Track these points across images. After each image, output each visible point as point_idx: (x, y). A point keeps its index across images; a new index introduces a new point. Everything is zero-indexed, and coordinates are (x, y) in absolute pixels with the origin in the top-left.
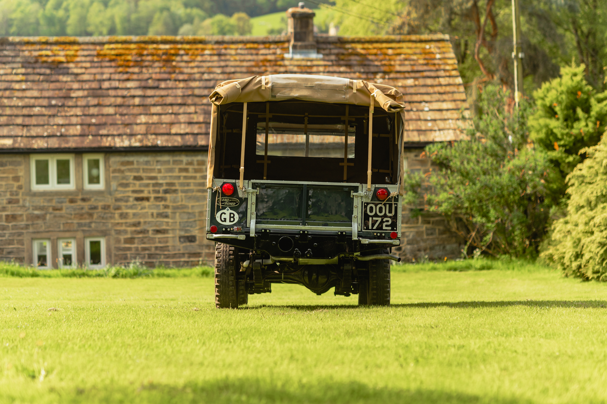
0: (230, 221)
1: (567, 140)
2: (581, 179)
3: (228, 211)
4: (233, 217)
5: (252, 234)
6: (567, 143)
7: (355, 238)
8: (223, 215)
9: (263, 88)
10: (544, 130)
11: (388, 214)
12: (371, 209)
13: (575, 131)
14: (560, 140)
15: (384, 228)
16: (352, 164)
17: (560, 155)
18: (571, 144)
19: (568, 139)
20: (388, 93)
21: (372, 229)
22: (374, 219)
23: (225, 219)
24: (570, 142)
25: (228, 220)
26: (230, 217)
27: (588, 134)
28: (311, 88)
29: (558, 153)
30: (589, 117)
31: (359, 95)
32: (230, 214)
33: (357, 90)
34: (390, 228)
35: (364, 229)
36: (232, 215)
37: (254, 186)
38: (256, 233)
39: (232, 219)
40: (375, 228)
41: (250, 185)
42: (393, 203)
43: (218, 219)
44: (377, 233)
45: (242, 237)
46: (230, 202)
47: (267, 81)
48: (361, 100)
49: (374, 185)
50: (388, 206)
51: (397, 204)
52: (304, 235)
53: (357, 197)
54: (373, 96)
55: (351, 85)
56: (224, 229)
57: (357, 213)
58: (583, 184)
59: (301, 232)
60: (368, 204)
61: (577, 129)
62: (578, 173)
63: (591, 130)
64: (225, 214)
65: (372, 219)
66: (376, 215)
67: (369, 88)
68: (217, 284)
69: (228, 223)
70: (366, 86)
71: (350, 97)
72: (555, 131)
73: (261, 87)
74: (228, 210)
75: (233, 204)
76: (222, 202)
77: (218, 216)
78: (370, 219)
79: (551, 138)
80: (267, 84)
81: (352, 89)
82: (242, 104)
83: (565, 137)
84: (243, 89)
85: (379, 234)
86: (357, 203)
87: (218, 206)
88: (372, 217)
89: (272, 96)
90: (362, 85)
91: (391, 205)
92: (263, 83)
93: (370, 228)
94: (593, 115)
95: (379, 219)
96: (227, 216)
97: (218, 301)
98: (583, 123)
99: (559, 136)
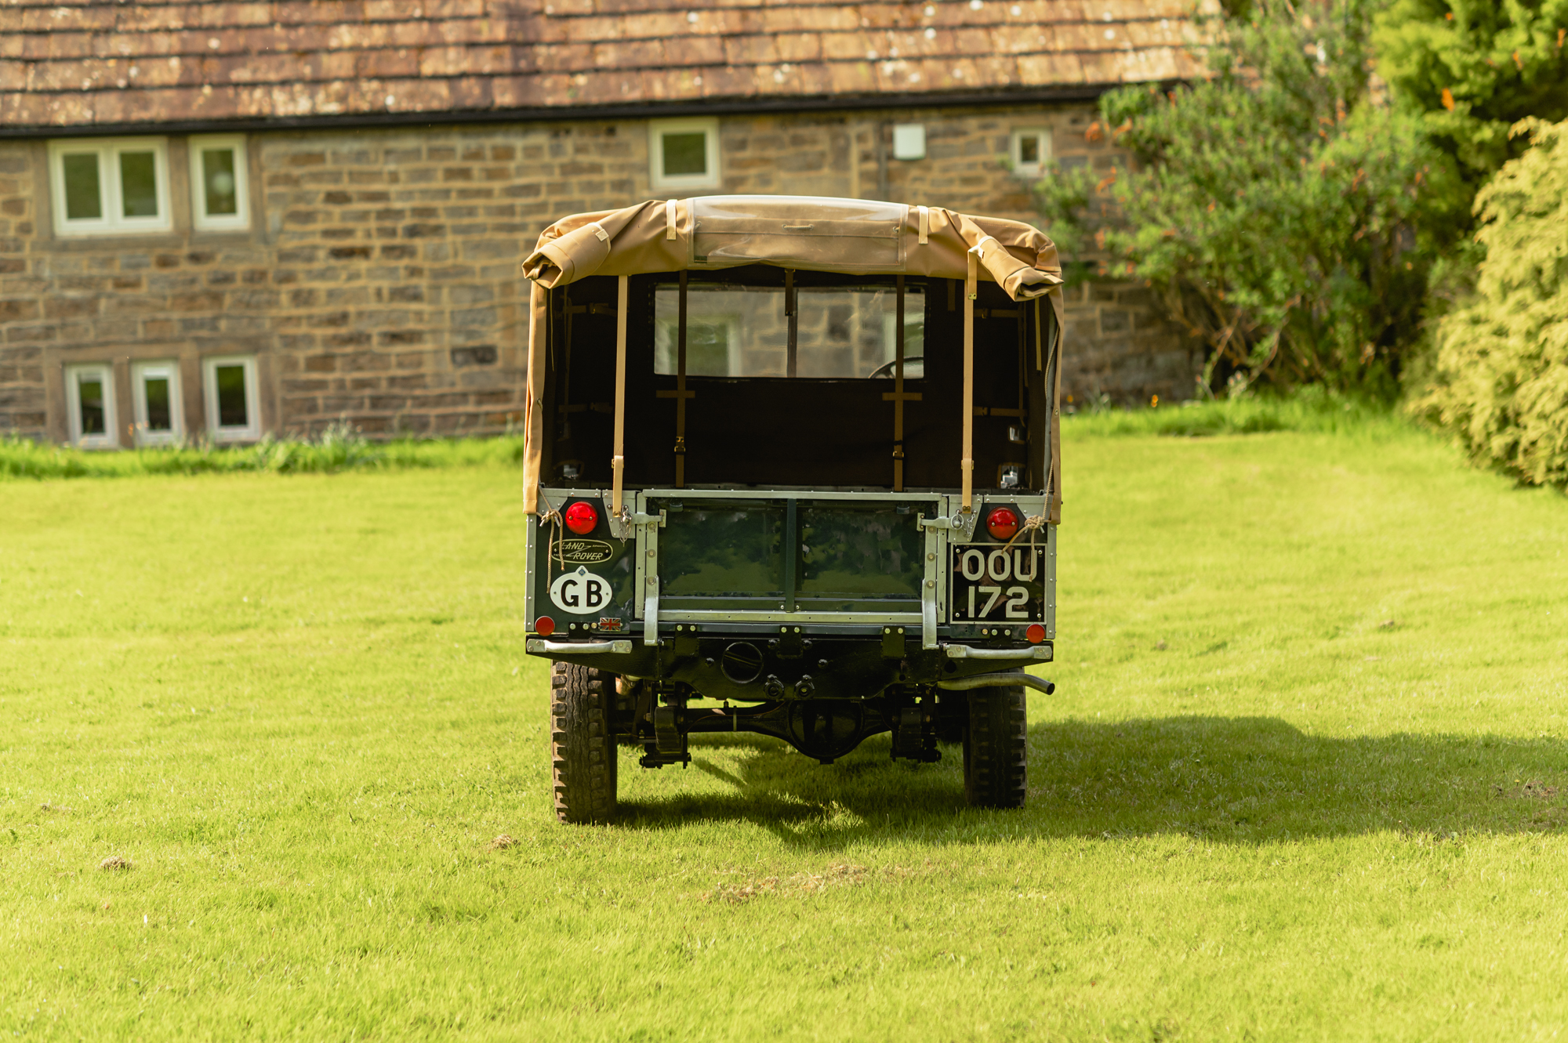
0: (589, 604)
1: (1477, 83)
2: (1514, 203)
3: (582, 578)
4: (597, 593)
5: (651, 639)
6: (1475, 89)
7: (930, 643)
8: (570, 587)
9: (671, 236)
10: (1416, 57)
11: (1020, 577)
12: (974, 561)
13: (1497, 58)
14: (1459, 82)
15: (1010, 613)
16: (917, 397)
17: (1457, 123)
18: (1489, 94)
19: (1479, 79)
20: (1017, 242)
21: (976, 618)
22: (982, 589)
23: (575, 598)
24: (1483, 87)
25: (582, 600)
26: (590, 593)
27: (1535, 66)
28: (803, 233)
29: (1453, 118)
30: (1537, 17)
31: (936, 249)
32: (590, 583)
33: (930, 236)
34: (1025, 615)
35: (955, 619)
36: (594, 588)
37: (653, 506)
38: (661, 633)
39: (594, 598)
40: (983, 614)
41: (642, 504)
42: (1033, 544)
43: (557, 600)
44: (990, 629)
45: (623, 647)
46: (588, 551)
47: (680, 216)
48: (943, 263)
49: (979, 498)
50: (1018, 553)
51: (1043, 548)
52: (790, 637)
53: (936, 530)
54: (975, 253)
55: (913, 224)
56: (573, 626)
57: (935, 573)
58: (1522, 218)
59: (784, 630)
60: (964, 549)
61: (1505, 50)
62: (1509, 186)
63: (1542, 55)
64: (574, 583)
65: (977, 590)
66: (987, 580)
67: (962, 232)
68: (559, 758)
69: (582, 609)
70: (954, 225)
71: (911, 258)
72: (1445, 57)
73: (665, 232)
74: (582, 573)
75: (596, 558)
76: (564, 551)
77: (555, 588)
78: (972, 589)
79: (1434, 76)
80: (680, 223)
81: (917, 233)
82: (615, 280)
83: (1471, 75)
84: (615, 240)
85: (994, 632)
86: (935, 547)
87: (556, 565)
88: (977, 584)
89: (697, 258)
90: (944, 222)
91: (1026, 552)
92: (671, 222)
93: (971, 614)
94: (1548, 14)
95: (996, 591)
96: (580, 590)
97: (562, 801)
98: (1520, 36)
99: (1456, 71)
